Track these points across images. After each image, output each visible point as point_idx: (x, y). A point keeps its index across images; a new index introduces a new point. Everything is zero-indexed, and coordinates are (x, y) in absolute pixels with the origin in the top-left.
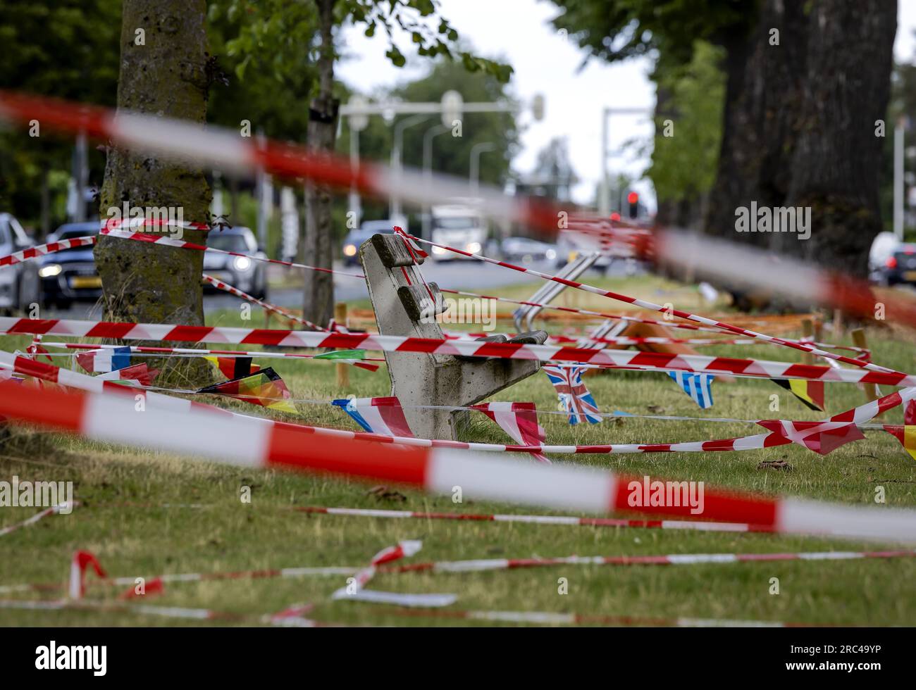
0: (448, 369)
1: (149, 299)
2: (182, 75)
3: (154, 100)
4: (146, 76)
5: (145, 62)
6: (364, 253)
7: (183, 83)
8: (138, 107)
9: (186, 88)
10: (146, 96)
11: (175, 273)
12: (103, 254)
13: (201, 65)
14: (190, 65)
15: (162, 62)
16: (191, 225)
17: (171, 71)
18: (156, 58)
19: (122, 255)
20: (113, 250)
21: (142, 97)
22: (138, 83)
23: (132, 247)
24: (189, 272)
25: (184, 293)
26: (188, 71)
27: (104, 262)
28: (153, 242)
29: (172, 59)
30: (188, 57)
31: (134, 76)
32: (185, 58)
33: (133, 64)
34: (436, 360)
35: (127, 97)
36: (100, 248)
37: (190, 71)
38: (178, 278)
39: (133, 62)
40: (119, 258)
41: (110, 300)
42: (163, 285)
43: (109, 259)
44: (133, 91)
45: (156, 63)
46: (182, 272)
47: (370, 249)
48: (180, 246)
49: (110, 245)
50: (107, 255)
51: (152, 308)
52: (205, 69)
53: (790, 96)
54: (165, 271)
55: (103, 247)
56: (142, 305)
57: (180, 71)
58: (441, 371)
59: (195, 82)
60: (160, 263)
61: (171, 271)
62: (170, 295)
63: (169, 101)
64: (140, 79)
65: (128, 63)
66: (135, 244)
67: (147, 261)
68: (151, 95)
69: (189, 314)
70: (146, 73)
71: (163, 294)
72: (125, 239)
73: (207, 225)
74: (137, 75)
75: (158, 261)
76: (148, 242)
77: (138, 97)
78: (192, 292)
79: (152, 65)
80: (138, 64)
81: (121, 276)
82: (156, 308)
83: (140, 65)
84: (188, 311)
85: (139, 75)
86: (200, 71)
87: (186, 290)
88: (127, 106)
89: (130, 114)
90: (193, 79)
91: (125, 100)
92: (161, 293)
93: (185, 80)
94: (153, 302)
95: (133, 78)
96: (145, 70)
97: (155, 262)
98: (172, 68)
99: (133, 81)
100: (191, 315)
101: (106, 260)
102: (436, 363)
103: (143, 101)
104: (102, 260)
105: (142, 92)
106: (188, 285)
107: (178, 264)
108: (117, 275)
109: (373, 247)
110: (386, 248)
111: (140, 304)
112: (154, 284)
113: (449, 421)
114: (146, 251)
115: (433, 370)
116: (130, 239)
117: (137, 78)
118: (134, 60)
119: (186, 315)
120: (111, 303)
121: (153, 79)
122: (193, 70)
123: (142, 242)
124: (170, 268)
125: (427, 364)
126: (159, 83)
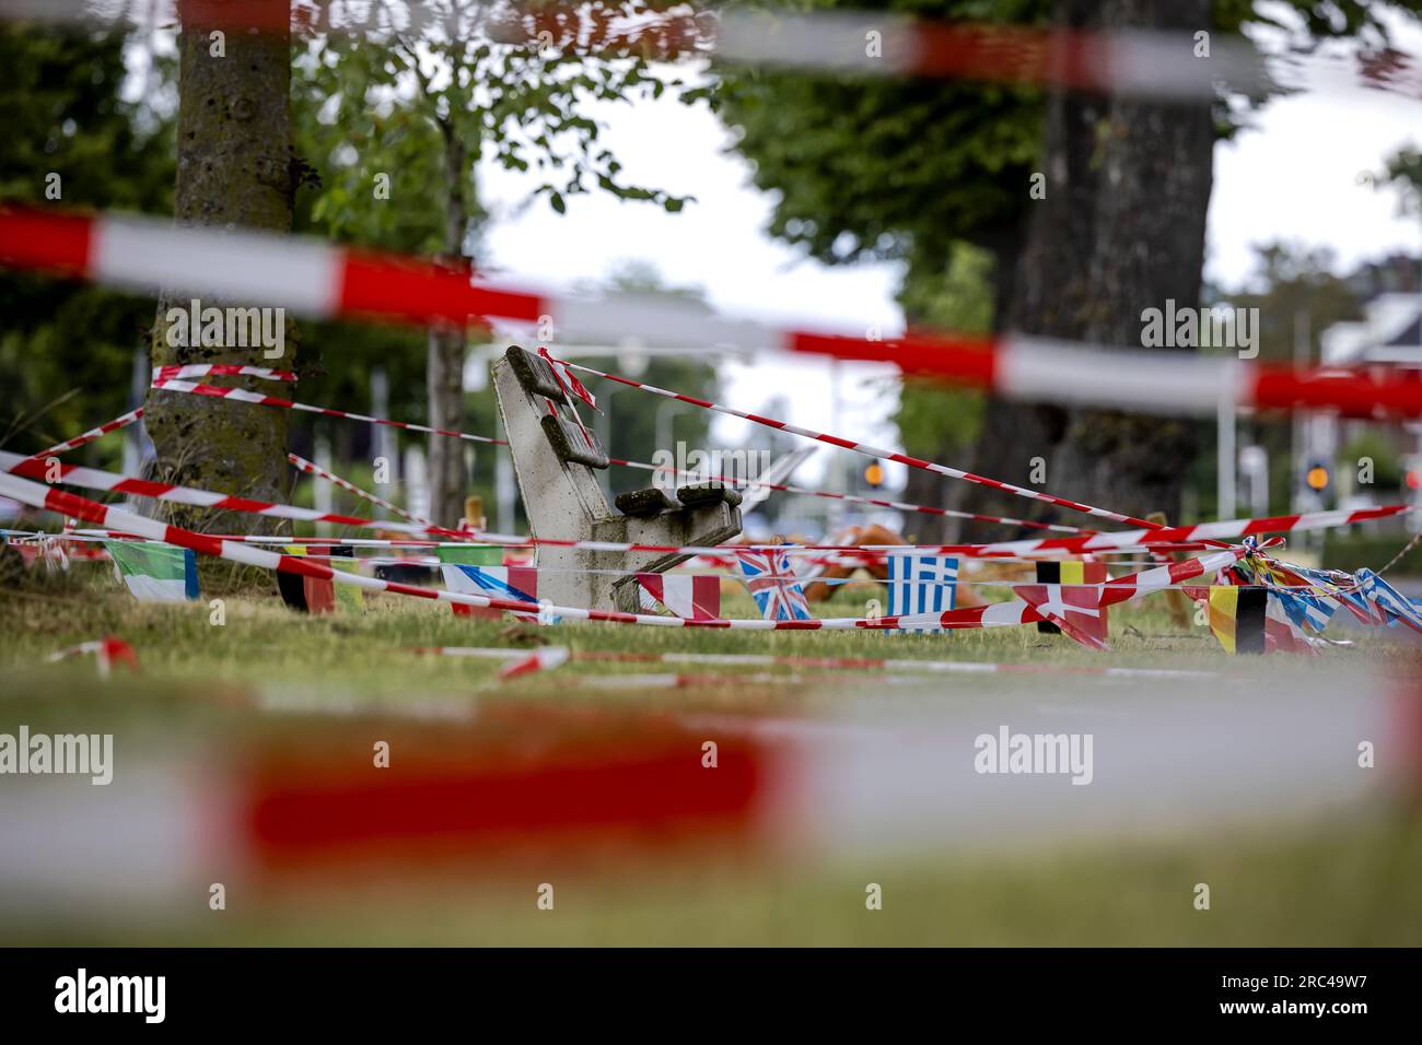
0: (609, 527)
1: (217, 472)
2: (258, 176)
3: (221, 209)
4: (211, 178)
5: (208, 159)
6: (496, 374)
7: (260, 186)
8: (202, 218)
9: (264, 193)
10: (212, 203)
11: (252, 436)
12: (156, 413)
13: (284, 162)
14: (269, 162)
15: (232, 158)
16: (272, 374)
17: (244, 170)
18: (223, 153)
19: (181, 414)
20: (169, 407)
21: (206, 205)
22: (201, 186)
23: (194, 403)
24: (269, 436)
25: (264, 464)
26: (266, 171)
27: (157, 423)
28: (222, 396)
29: (246, 155)
30: (267, 152)
31: (196, 177)
32: (263, 153)
33: (194, 163)
34: (592, 516)
35: (186, 206)
36: (152, 406)
37: (269, 171)
38: (256, 444)
39: (193, 159)
40: (178, 418)
41: (166, 473)
42: (237, 454)
43: (165, 420)
44: (194, 198)
45: (224, 160)
46: (261, 436)
47: (506, 369)
48: (259, 401)
49: (166, 401)
50: (162, 414)
51: (222, 483)
52: (290, 168)
53: (1074, 286)
54: (239, 433)
55: (156, 403)
56: (208, 480)
57: (258, 171)
58: (600, 530)
59: (276, 185)
60: (232, 423)
61: (246, 435)
62: (246, 467)
63: (242, 210)
64: (203, 181)
65: (187, 161)
66: (198, 399)
67: (214, 421)
68: (218, 202)
69: (270, 492)
70: (211, 173)
71: (235, 466)
72: (185, 393)
73: (293, 375)
74: (199, 177)
75: (229, 422)
76: (216, 396)
77: (201, 205)
78: (274, 463)
79: (219, 163)
80: (200, 162)
81: (180, 441)
82: (228, 484)
83: (204, 163)
84: (270, 487)
85: (202, 176)
86: (282, 171)
87: (266, 460)
88: (186, 217)
89: (191, 227)
90: (274, 181)
91: (183, 210)
92: (233, 463)
93: (263, 183)
94: (223, 474)
95: (194, 181)
96: (209, 169)
97: (224, 423)
98: (246, 166)
99: (194, 185)
100: (274, 493)
101: (161, 421)
102: (594, 519)
103: (207, 209)
104: (155, 421)
105: (206, 198)
106: (268, 453)
107: (256, 425)
108: (175, 440)
109: (509, 365)
110: (526, 365)
111: (205, 478)
112: (224, 451)
113: (611, 595)
114: (212, 408)
115: (589, 528)
116: (192, 393)
117: (199, 181)
118: (195, 156)
119: (266, 493)
120: (167, 477)
121: (221, 181)
122: (273, 170)
123: (209, 396)
124: (245, 430)
125: (581, 520)
126: (228, 186)
